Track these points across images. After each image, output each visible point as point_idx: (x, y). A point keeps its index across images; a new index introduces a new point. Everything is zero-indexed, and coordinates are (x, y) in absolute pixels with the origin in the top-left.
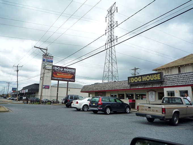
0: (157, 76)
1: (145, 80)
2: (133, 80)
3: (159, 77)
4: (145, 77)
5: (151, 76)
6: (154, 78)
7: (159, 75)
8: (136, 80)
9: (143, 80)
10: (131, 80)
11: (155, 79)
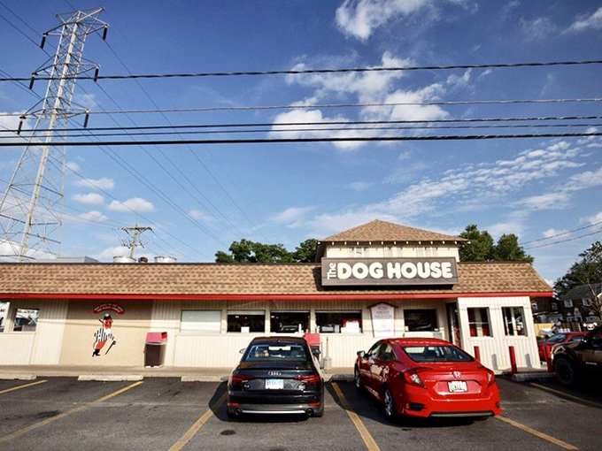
0: (440, 268)
1: (398, 276)
2: (345, 271)
3: (449, 270)
4: (397, 265)
5: (420, 265)
6: (431, 271)
7: (449, 264)
8: (360, 271)
9: (390, 276)
10: (336, 271)
11: (433, 275)
